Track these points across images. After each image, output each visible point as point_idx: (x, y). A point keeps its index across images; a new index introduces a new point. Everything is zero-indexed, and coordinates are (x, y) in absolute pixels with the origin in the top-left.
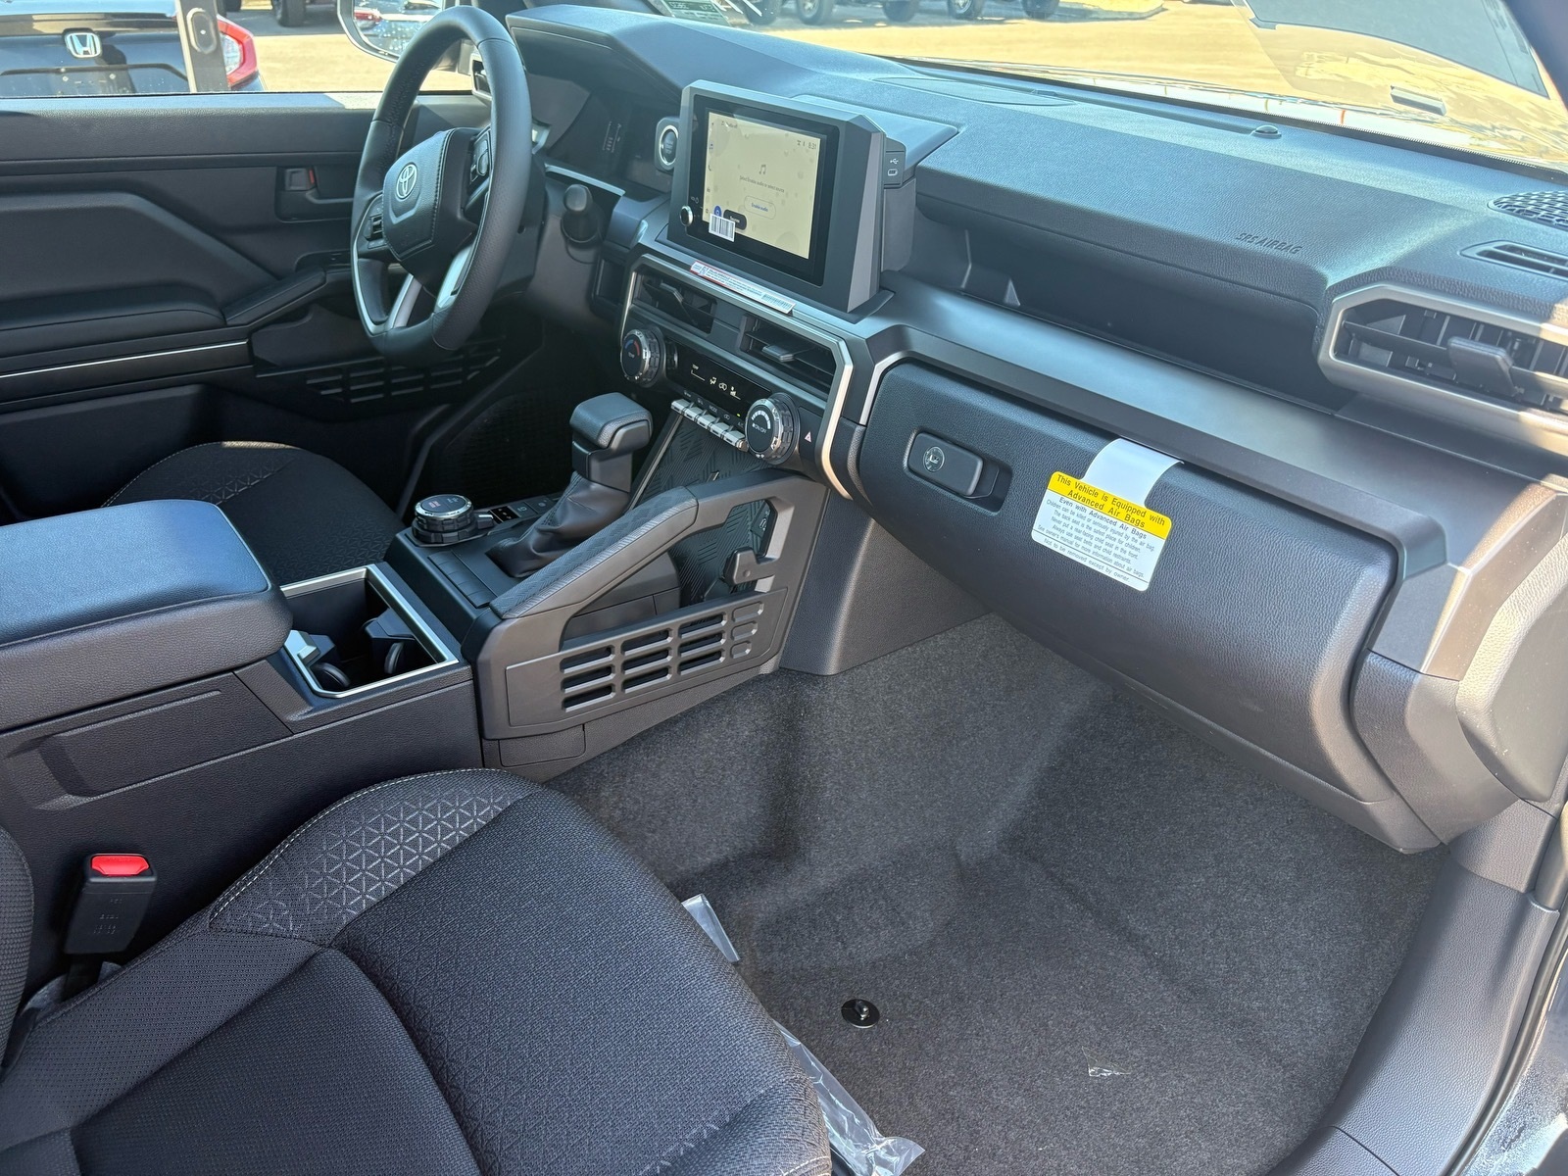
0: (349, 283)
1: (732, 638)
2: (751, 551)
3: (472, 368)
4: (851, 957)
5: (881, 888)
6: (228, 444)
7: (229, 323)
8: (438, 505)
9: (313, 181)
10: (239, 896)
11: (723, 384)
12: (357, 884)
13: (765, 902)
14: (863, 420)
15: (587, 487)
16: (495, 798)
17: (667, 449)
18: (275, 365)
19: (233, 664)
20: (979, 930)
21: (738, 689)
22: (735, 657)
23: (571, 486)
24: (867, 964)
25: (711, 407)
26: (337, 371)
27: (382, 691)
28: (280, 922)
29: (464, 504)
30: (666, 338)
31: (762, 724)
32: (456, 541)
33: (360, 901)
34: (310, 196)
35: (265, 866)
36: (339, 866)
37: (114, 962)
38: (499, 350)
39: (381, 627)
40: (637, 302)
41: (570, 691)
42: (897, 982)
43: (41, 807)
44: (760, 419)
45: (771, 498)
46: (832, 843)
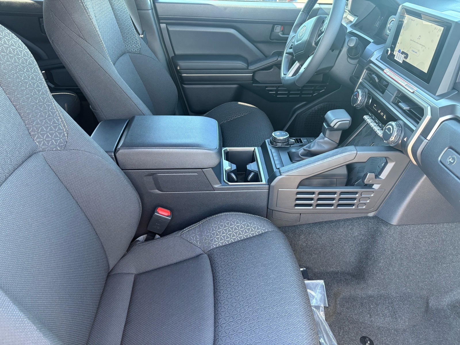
0: (281, 61)
1: (359, 201)
2: (374, 174)
3: (315, 92)
4: (371, 321)
5: (392, 303)
6: (239, 103)
7: (249, 69)
8: (279, 134)
9: (282, 30)
10: (189, 230)
11: (382, 113)
12: (218, 238)
13: (346, 291)
14: (429, 138)
15: (324, 138)
16: (263, 228)
17: (361, 131)
18: (259, 82)
19: (202, 167)
20: (426, 334)
21: (358, 218)
22: (359, 208)
23: (319, 137)
24: (376, 327)
25: (376, 120)
26: (276, 86)
27: (241, 186)
28: (196, 241)
29: (287, 135)
30: (369, 93)
31: (363, 233)
32: (281, 146)
33: (217, 244)
34: (280, 34)
35: (197, 225)
36: (214, 232)
37: (159, 235)
38: (325, 88)
39: (251, 167)
40: (364, 80)
41: (298, 202)
42: (385, 338)
43: (150, 191)
44: (389, 128)
45: (387, 157)
46: (378, 281)
